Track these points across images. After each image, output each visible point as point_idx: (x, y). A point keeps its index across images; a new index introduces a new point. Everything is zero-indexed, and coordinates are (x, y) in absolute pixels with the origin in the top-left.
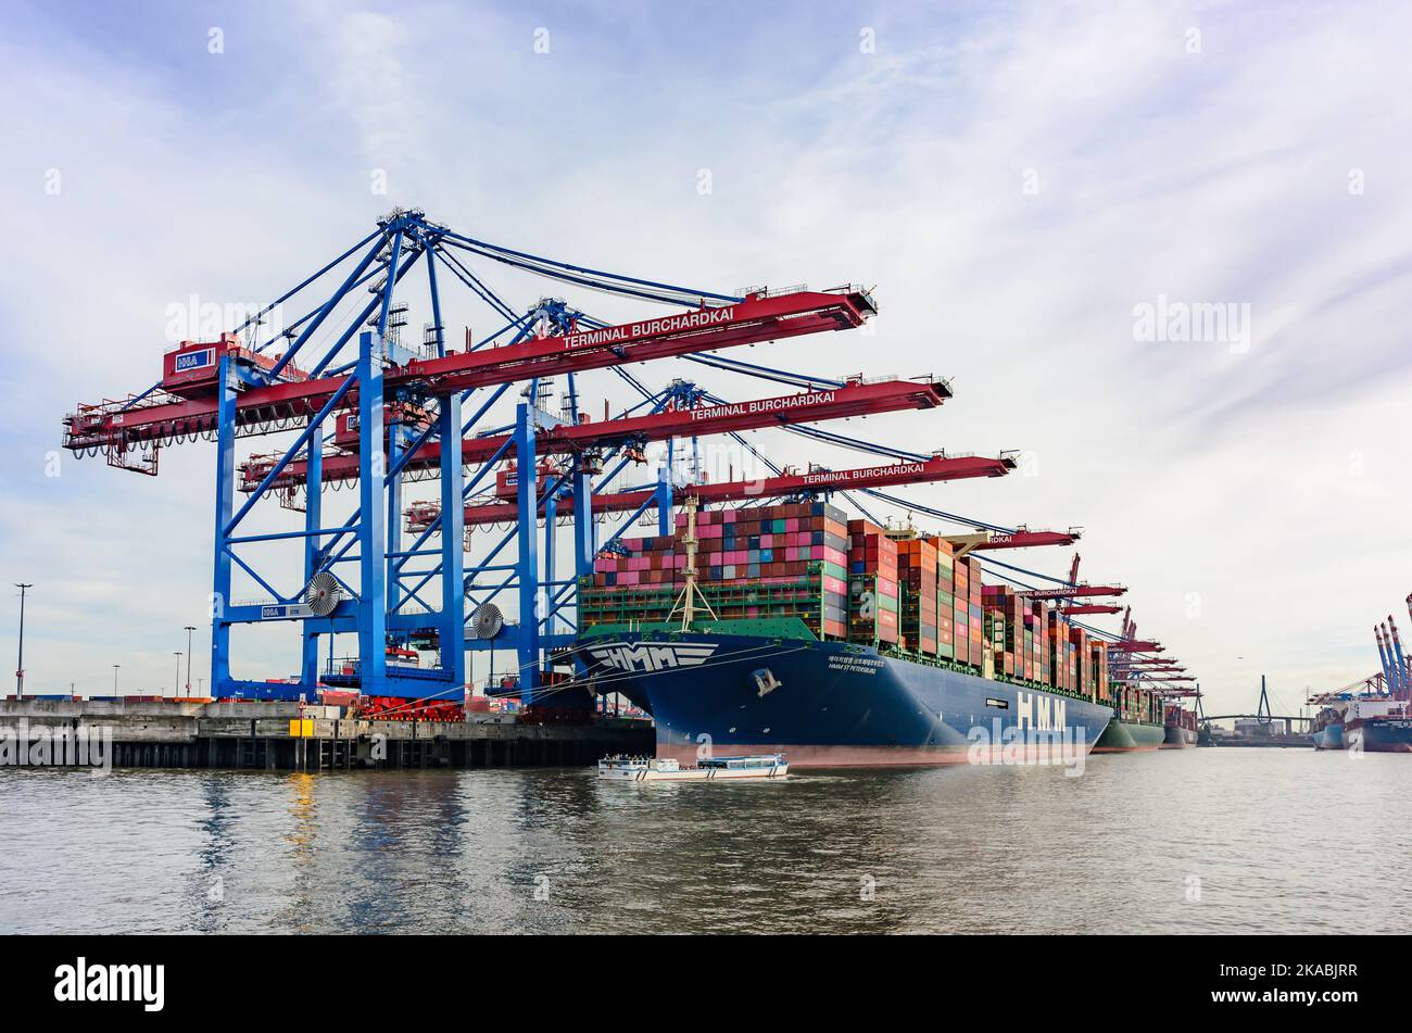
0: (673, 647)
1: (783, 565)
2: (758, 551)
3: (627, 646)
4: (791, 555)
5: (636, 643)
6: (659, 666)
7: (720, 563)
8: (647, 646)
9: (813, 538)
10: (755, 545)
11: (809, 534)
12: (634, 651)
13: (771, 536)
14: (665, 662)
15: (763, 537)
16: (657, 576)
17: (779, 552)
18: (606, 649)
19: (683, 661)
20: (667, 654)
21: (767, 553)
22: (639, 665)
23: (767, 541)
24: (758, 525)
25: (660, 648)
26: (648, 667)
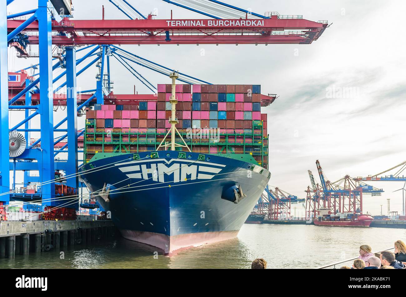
0: (198, 165)
1: (233, 122)
2: (216, 112)
3: (163, 162)
4: (238, 116)
5: (172, 160)
6: (184, 179)
7: (189, 118)
8: (181, 163)
9: (253, 106)
10: (214, 108)
11: (251, 104)
12: (169, 166)
13: (225, 104)
14: (189, 176)
15: (219, 104)
16: (143, 123)
17: (231, 114)
18: (140, 164)
19: (201, 176)
20: (192, 170)
21: (223, 114)
22: (169, 178)
23: (222, 106)
24: (217, 95)
25: (189, 164)
26: (176, 180)
